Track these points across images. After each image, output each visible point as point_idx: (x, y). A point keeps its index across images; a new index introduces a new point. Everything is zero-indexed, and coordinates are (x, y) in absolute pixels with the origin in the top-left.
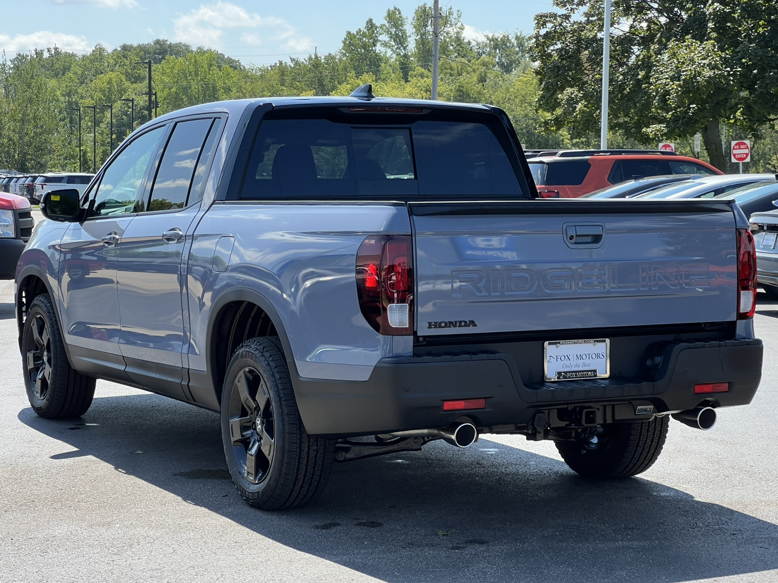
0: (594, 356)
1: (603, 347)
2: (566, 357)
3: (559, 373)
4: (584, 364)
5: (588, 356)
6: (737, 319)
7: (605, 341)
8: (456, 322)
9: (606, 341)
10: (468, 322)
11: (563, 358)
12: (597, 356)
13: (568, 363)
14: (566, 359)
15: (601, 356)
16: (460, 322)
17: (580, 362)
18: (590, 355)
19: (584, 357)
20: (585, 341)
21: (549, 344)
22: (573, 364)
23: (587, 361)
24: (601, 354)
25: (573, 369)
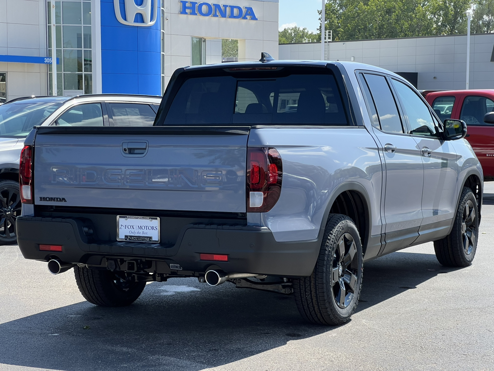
0: (150, 228)
1: (156, 223)
2: (131, 226)
3: (126, 236)
4: (143, 232)
5: (146, 227)
6: (246, 212)
7: (156, 219)
8: (55, 198)
9: (158, 219)
10: (62, 199)
11: (129, 227)
12: (152, 228)
13: (133, 231)
14: (131, 228)
15: (155, 228)
16: (57, 199)
17: (141, 231)
18: (148, 227)
19: (143, 228)
20: (143, 218)
21: (120, 217)
22: (136, 231)
23: (145, 231)
24: (155, 227)
25: (136, 235)
